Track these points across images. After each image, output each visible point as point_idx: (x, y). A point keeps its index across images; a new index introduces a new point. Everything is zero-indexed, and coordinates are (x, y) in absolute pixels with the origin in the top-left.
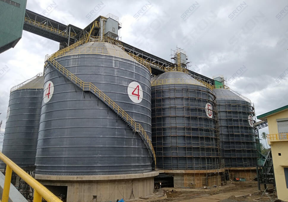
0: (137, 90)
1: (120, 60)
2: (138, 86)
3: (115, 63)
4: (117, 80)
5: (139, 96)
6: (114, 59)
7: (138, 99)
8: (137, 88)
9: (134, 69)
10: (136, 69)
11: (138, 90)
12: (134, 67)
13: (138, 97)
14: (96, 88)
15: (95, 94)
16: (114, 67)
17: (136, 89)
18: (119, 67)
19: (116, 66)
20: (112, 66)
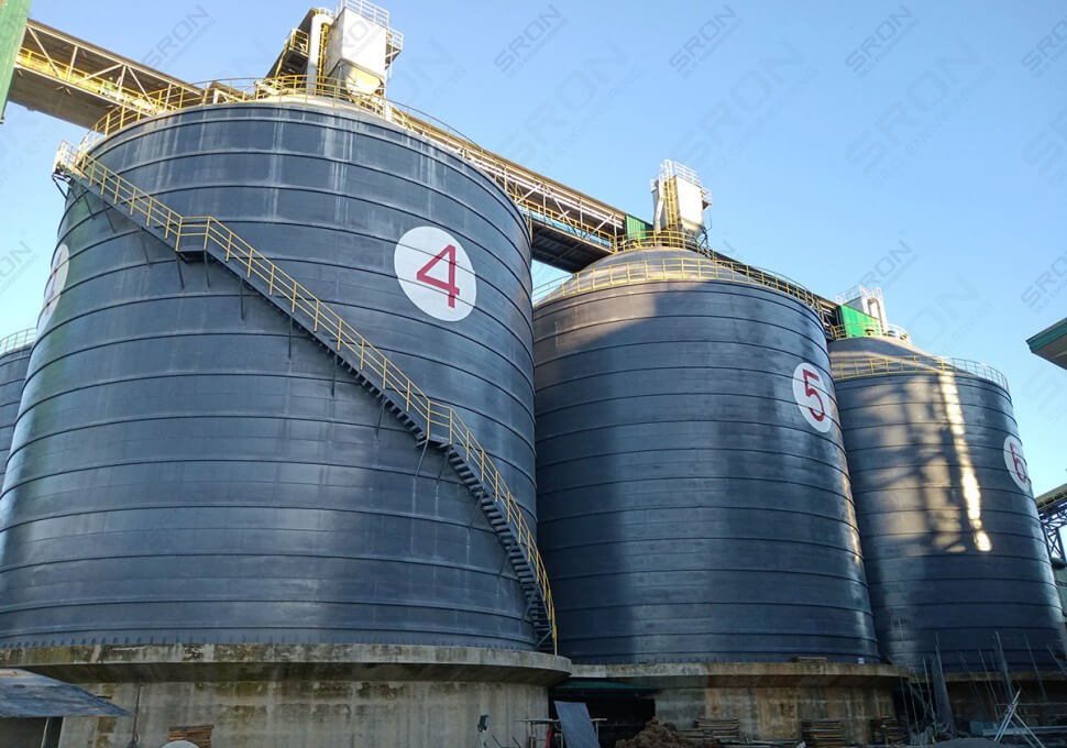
0: (443, 267)
1: (362, 129)
2: (451, 249)
3: (337, 142)
4: (343, 210)
5: (458, 291)
6: (331, 123)
7: (452, 304)
8: (447, 257)
9: (432, 175)
10: (439, 175)
11: (452, 264)
12: (432, 166)
13: (452, 297)
14: (233, 239)
15: (231, 266)
16: (328, 155)
17: (438, 258)
18: (355, 156)
19: (338, 152)
20: (323, 152)
